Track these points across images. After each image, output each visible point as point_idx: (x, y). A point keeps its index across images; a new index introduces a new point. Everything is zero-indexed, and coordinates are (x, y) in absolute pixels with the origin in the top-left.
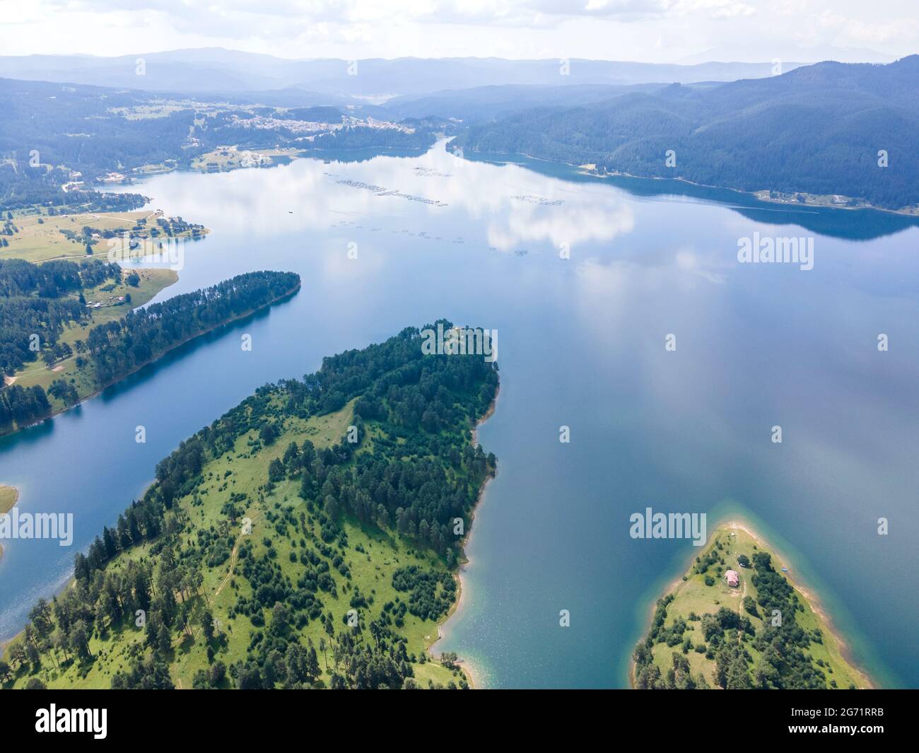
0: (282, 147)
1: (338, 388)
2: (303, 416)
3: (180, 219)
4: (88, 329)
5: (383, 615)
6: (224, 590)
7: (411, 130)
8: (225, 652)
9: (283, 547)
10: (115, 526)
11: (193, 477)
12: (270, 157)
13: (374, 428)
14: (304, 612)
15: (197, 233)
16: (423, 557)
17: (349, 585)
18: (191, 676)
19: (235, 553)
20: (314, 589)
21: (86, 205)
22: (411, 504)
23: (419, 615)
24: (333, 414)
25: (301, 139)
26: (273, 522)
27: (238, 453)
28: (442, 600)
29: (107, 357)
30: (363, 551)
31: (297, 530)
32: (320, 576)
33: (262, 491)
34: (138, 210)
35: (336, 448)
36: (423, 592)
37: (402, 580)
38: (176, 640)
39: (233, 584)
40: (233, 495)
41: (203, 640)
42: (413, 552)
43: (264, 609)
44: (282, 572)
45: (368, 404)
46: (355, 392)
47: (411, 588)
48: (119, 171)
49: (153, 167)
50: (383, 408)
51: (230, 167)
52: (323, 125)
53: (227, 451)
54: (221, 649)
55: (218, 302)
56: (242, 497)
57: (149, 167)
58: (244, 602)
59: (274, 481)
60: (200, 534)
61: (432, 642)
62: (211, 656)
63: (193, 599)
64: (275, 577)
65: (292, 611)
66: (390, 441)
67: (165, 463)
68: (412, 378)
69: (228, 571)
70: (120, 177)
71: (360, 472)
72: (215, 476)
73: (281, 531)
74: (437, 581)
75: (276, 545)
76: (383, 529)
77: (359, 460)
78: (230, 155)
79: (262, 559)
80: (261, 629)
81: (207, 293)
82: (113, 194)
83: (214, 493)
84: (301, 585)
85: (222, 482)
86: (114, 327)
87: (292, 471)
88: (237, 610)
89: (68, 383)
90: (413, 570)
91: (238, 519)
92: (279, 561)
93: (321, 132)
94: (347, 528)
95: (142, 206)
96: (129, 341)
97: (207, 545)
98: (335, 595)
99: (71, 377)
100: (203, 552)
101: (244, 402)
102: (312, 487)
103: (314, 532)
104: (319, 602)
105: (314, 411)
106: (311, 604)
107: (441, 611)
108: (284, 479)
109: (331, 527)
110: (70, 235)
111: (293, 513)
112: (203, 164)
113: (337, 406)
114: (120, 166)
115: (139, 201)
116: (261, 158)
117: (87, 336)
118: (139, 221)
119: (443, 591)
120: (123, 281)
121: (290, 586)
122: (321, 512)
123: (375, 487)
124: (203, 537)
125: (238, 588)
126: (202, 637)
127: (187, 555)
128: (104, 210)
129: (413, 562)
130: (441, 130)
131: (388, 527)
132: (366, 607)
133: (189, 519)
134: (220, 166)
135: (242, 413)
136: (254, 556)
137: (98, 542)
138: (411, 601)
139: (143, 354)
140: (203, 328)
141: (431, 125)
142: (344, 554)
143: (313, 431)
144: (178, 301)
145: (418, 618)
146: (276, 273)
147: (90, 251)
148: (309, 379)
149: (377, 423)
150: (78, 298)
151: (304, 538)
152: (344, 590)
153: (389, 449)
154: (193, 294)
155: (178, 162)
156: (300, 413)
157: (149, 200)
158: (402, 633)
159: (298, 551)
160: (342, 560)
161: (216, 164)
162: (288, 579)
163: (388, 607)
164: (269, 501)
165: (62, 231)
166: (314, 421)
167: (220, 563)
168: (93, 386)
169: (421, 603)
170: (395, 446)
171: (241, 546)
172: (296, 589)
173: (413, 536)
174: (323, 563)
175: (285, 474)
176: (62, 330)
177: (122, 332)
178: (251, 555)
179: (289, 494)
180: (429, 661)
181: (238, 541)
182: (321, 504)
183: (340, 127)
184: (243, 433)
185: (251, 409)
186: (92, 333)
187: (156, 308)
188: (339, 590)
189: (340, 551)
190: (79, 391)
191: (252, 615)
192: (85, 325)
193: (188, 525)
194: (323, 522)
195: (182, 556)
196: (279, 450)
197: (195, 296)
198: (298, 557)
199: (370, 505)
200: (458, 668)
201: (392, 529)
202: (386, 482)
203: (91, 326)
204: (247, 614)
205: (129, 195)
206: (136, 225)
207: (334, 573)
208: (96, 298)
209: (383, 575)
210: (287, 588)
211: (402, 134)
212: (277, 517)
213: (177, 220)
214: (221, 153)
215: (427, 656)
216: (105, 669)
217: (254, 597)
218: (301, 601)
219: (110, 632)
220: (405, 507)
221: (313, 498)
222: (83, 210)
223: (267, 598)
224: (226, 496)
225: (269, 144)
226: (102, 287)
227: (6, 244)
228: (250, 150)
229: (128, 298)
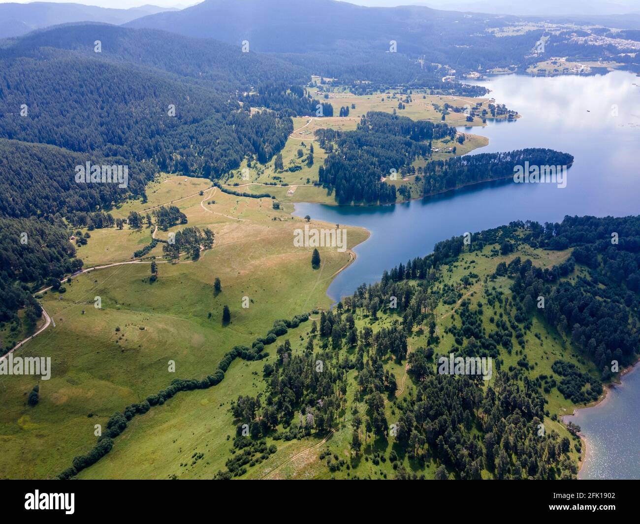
1: (566, 236)
2: (534, 246)
3: (504, 106)
4: (428, 161)
5: (537, 380)
6: (447, 318)
8: (437, 347)
9: (488, 312)
10: (405, 265)
11: (453, 257)
12: (591, 68)
13: (582, 270)
14: (487, 352)
15: (511, 117)
16: (583, 363)
17: (521, 352)
18: (416, 347)
19: (459, 302)
20: (498, 344)
21: (451, 91)
22: (588, 326)
23: (564, 394)
24: (555, 251)
26: (488, 296)
27: (483, 253)
28: (586, 395)
29: (432, 180)
30: (539, 338)
31: (500, 307)
32: (505, 338)
33: (488, 278)
34: (480, 97)
35: (547, 270)
36: (573, 382)
37: (559, 367)
38: (415, 329)
39: (452, 317)
40: (471, 273)
41: (428, 335)
42: (577, 357)
43: (464, 338)
44: (482, 325)
45: (584, 253)
46: (579, 243)
47: (565, 375)
48: (477, 71)
49: (501, 70)
50: (596, 260)
51: (555, 73)
53: (477, 250)
54: (435, 344)
55: (507, 162)
56: (475, 276)
57: (498, 69)
58: (455, 328)
59: (498, 275)
60: (445, 286)
61: (567, 414)
62: (429, 344)
63: (430, 314)
64: (477, 324)
65: (480, 347)
66: (592, 283)
67: (440, 244)
69: (452, 309)
70: (477, 75)
71: (558, 291)
72: (465, 260)
73: (491, 303)
74: (588, 382)
75: (484, 308)
76: (561, 332)
77: (561, 284)
78: (558, 64)
79: (473, 312)
80: (459, 347)
81: (502, 155)
82: (468, 86)
83: (460, 269)
84: (490, 336)
85: (468, 265)
86: (441, 164)
87: (512, 273)
88: (450, 330)
89: (408, 188)
90: (571, 366)
91: (468, 286)
92: (482, 318)
94: (535, 321)
95: (483, 95)
96: (446, 173)
97: (447, 292)
98: (510, 352)
99: (410, 186)
100: (443, 295)
101: (500, 228)
102: (521, 287)
103: (511, 313)
104: (498, 351)
105: (543, 245)
106: (492, 349)
107: (582, 400)
108: (504, 276)
109: (523, 315)
110: (436, 107)
111: (502, 296)
112: (535, 70)
113: (560, 247)
114: (480, 68)
115: (484, 91)
116: (583, 68)
117: (425, 166)
118: (478, 104)
119: (590, 390)
120: (455, 139)
121: (484, 334)
122: (520, 304)
123: (565, 304)
124: (446, 288)
125: (454, 320)
126: (428, 334)
127: (435, 293)
128: (461, 94)
129: (574, 362)
131: (564, 333)
132: (527, 369)
133: (442, 277)
134: (547, 72)
135: (495, 233)
136: (470, 308)
137: (396, 269)
138: (562, 383)
139: (451, 183)
140: (491, 177)
142: (525, 333)
143: (536, 257)
144: (483, 156)
145: (562, 395)
146: (556, 152)
147: (443, 118)
148: (549, 226)
149: (587, 268)
150: (428, 144)
151: (503, 313)
152: (517, 353)
153: (589, 287)
154: (493, 154)
155: (518, 68)
156: (532, 243)
157: (489, 91)
158: (546, 397)
159: (496, 318)
160: (523, 336)
161: (545, 71)
162: (484, 329)
163: (543, 377)
164: (490, 284)
165: (433, 105)
166: (539, 251)
167: (450, 303)
168: (419, 193)
169: (568, 388)
170: (594, 287)
171: (464, 300)
172: (487, 337)
173: (582, 347)
174: (509, 331)
175: (506, 274)
176: (414, 160)
177: (444, 168)
178: (468, 307)
179: (505, 285)
180: (559, 422)
181: (464, 297)
182: (522, 299)
184: (491, 244)
185: (502, 232)
186: (428, 164)
187: (468, 158)
188: (513, 351)
189: (523, 331)
190: (412, 194)
191: (457, 337)
192: (427, 159)
193: (441, 279)
194: (519, 309)
195: (432, 292)
196: (509, 259)
197: (494, 156)
198: (495, 321)
199: (556, 313)
200: (578, 437)
201: (567, 335)
202: (575, 305)
203: (430, 161)
204: (454, 335)
205: (478, 87)
206: (475, 107)
207: (514, 341)
208: (438, 146)
209: (547, 358)
210: (482, 334)
212: (491, 294)
213: (501, 107)
214: (552, 63)
215: (558, 418)
216: (380, 325)
217: (462, 329)
218: (488, 345)
219: (388, 311)
220: (582, 325)
221: (518, 293)
222: (450, 94)
223: (468, 333)
224: (467, 273)
225: (594, 57)
226: (443, 140)
227: (404, 108)
228: (576, 61)
229: (454, 150)
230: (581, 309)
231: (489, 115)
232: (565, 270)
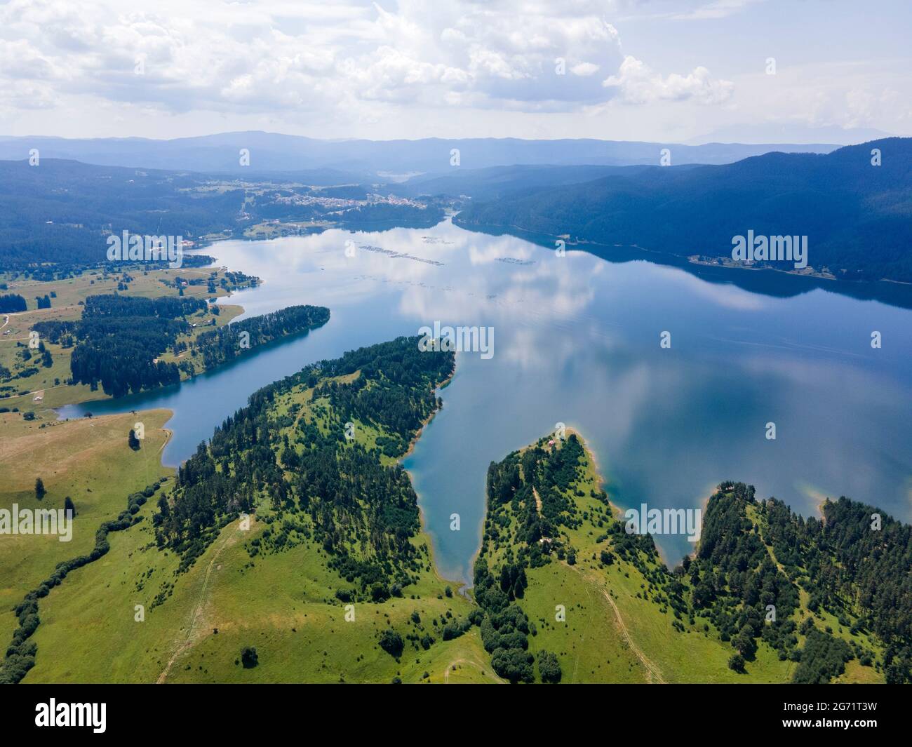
0: (316, 219)
2: (331, 376)
3: (240, 273)
6: (292, 434)
7: (424, 206)
9: (320, 423)
11: (270, 401)
12: (306, 227)
13: (372, 382)
15: (254, 282)
16: (393, 435)
19: (296, 422)
23: (388, 455)
24: (348, 374)
25: (332, 213)
26: (315, 412)
27: (294, 392)
28: (401, 451)
29: (209, 351)
31: (327, 417)
33: (309, 402)
36: (391, 447)
39: (296, 432)
40: (293, 405)
44: (320, 431)
46: (362, 365)
47: (384, 445)
48: (188, 239)
49: (214, 235)
50: (378, 374)
51: (274, 235)
52: (351, 202)
55: (275, 322)
56: (298, 405)
57: (211, 235)
58: (302, 439)
59: (315, 398)
60: (277, 418)
64: (316, 432)
66: (381, 388)
68: (398, 359)
69: (293, 428)
70: (191, 243)
72: (282, 400)
73: (319, 416)
75: (316, 420)
78: (274, 226)
79: (310, 425)
81: (267, 317)
82: (189, 256)
83: (282, 406)
85: (286, 402)
86: (210, 335)
87: (325, 394)
88: (299, 441)
89: (188, 363)
90: (386, 439)
91: (297, 412)
92: (318, 427)
93: (349, 207)
96: (221, 343)
97: (282, 421)
99: (190, 360)
100: (280, 423)
102: (336, 400)
103: (336, 418)
105: (338, 374)
107: (399, 454)
108: (321, 398)
109: (345, 418)
110: (167, 283)
111: (325, 409)
112: (253, 233)
113: (351, 371)
114: (189, 235)
115: (208, 260)
116: (299, 228)
117: (194, 340)
118: (212, 274)
119: (402, 448)
120: (209, 311)
121: (324, 436)
124: (279, 419)
125: (299, 434)
129: (387, 436)
130: (450, 206)
133: (270, 415)
134: (267, 235)
136: (306, 424)
138: (384, 449)
140: (265, 339)
141: (441, 202)
143: (336, 380)
144: (249, 321)
146: (313, 307)
147: (181, 293)
148: (335, 361)
149: (374, 380)
150: (182, 320)
151: (331, 420)
153: (380, 391)
154: (258, 317)
155: (233, 232)
156: (329, 375)
157: (215, 260)
159: (327, 424)
161: (264, 233)
164: (313, 406)
165: (160, 280)
166: (338, 377)
167: (289, 426)
169: (389, 451)
170: (383, 390)
172: (326, 438)
175: (321, 396)
176: (177, 337)
177: (216, 337)
178: (304, 423)
179: (324, 402)
181: (298, 419)
182: (340, 407)
183: (363, 203)
186: (197, 339)
192: (191, 335)
194: (340, 414)
196: (318, 388)
197: (260, 319)
198: (328, 427)
203: (195, 336)
205: (200, 256)
206: (210, 277)
208: (194, 320)
209: (371, 439)
210: (322, 437)
211: (416, 209)
212: (317, 411)
213: (238, 274)
214: (268, 225)
217: (306, 438)
221: (337, 404)
224: (289, 406)
225: (306, 217)
226: (196, 314)
227: (126, 288)
228: (290, 222)
229: (214, 322)
230: (381, 400)
231: (230, 284)
232: (361, 383)
